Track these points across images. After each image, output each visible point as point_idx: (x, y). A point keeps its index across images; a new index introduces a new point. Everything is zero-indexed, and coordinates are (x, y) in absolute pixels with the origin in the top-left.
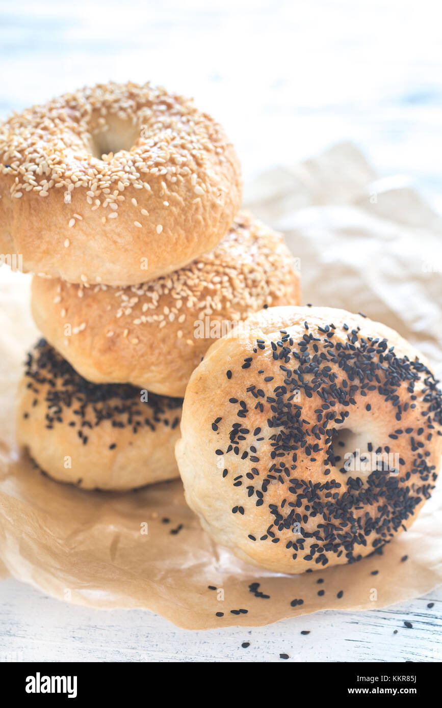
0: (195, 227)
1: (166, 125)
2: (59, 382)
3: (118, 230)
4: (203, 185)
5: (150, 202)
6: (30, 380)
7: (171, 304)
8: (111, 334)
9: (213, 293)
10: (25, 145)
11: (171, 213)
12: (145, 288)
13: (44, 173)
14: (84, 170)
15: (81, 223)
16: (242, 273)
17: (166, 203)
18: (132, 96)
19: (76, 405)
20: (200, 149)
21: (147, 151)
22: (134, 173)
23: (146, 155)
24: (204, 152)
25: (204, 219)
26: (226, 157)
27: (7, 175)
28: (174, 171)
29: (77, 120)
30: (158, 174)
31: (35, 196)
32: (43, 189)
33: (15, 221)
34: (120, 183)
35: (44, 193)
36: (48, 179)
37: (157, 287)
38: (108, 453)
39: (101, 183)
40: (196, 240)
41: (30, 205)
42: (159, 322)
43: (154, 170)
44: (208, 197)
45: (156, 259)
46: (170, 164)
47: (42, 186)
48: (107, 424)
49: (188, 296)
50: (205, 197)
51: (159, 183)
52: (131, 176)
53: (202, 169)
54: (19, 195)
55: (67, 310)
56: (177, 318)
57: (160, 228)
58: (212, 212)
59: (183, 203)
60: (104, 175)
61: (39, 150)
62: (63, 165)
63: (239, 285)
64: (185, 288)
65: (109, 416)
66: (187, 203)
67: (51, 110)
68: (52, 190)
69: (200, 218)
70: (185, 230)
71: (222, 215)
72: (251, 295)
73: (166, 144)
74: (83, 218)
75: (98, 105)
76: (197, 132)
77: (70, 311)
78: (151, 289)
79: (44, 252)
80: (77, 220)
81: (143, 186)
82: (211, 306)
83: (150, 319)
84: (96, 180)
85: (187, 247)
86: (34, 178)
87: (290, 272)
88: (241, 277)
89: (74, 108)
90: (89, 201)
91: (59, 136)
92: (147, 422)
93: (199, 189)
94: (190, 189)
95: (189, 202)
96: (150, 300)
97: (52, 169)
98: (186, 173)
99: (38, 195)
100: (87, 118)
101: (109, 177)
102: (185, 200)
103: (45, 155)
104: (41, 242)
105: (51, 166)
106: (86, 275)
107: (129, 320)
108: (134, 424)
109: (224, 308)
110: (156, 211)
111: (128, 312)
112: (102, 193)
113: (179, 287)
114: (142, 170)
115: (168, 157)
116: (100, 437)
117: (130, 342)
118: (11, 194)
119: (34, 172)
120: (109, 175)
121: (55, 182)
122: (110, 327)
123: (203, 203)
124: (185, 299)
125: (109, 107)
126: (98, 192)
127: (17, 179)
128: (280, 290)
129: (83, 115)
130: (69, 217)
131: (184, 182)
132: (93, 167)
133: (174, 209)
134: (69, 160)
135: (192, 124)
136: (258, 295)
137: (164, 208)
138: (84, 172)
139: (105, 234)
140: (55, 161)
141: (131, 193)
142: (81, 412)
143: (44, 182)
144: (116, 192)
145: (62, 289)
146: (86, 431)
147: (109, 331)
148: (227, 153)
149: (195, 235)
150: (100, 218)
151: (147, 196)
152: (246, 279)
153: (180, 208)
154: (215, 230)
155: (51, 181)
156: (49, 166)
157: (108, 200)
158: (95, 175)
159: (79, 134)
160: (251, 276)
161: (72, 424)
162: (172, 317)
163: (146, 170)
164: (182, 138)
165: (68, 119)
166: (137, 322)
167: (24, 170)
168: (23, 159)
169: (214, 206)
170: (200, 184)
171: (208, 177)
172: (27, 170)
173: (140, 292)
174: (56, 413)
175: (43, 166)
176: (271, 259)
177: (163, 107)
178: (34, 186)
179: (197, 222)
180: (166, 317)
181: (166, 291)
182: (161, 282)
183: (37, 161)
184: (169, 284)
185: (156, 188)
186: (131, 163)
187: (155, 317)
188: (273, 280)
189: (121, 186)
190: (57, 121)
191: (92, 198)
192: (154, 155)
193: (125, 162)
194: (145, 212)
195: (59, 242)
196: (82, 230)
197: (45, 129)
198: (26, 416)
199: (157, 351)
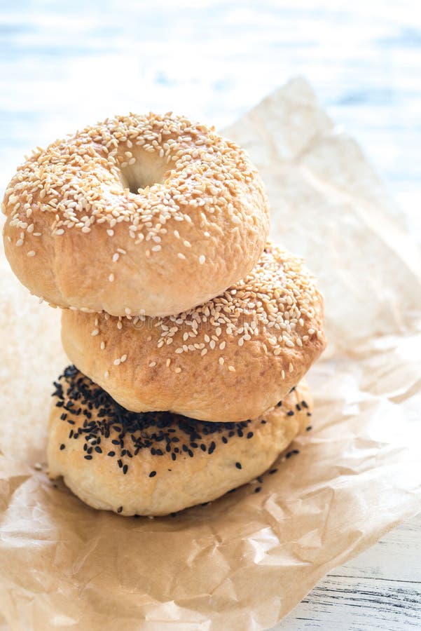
0: (234, 256)
1: (194, 156)
2: (95, 412)
3: (162, 263)
4: (239, 214)
5: (191, 234)
6: (63, 411)
7: (211, 333)
8: (153, 364)
9: (250, 319)
10: (60, 182)
11: (212, 243)
12: (184, 317)
13: (84, 209)
14: (123, 204)
15: (124, 257)
16: (274, 298)
17: (207, 234)
18: (155, 128)
19: (114, 435)
20: (231, 179)
21: (181, 184)
22: (174, 206)
23: (181, 188)
24: (235, 181)
25: (242, 247)
26: (254, 185)
27: (45, 212)
28: (212, 202)
29: (105, 155)
30: (196, 205)
31: (77, 233)
32: (85, 225)
33: (57, 258)
34: (161, 216)
35: (86, 229)
36: (89, 215)
37: (195, 316)
38: (148, 481)
39: (142, 217)
40: (235, 268)
41: (72, 241)
42: (201, 350)
43: (193, 202)
44: (244, 225)
45: (199, 290)
46: (206, 195)
47: (84, 222)
48: (146, 452)
49: (226, 322)
50: (242, 226)
51: (198, 214)
52: (172, 210)
53: (236, 199)
54: (61, 232)
55: (106, 343)
56: (217, 345)
57: (202, 259)
58: (249, 240)
59: (223, 234)
60: (144, 209)
61: (76, 187)
62: (102, 201)
63: (273, 309)
64: (223, 315)
65: (148, 444)
66: (226, 232)
67: (78, 145)
68: (93, 226)
69: (238, 246)
70: (225, 259)
71: (257, 242)
72: (284, 318)
73: (200, 175)
74: (127, 252)
75: (124, 138)
76: (226, 161)
77: (109, 343)
78: (189, 318)
79: (89, 288)
80: (120, 254)
81: (184, 218)
82: (249, 331)
83: (191, 348)
84: (137, 215)
85: (228, 275)
86: (75, 215)
87: (317, 293)
88: (274, 301)
89: (99, 142)
90: (133, 236)
91: (92, 172)
92: (185, 448)
93: (236, 219)
94: (227, 218)
95: (228, 232)
96: (190, 329)
97: (91, 205)
98: (222, 203)
99: (81, 231)
100: (115, 152)
101: (149, 211)
102: (224, 229)
103: (83, 192)
104: (86, 278)
105: (91, 202)
106: (130, 308)
107: (171, 350)
108: (172, 451)
109: (261, 333)
110: (198, 242)
111: (169, 341)
112: (144, 227)
113: (217, 315)
114: (181, 203)
115: (205, 187)
116: (140, 465)
117: (173, 371)
118: (51, 232)
119: (74, 208)
120: (150, 209)
121: (96, 218)
122: (153, 357)
123: (240, 232)
124: (224, 326)
125: (134, 140)
126: (141, 226)
127: (57, 216)
128: (310, 312)
129: (110, 149)
130: (113, 251)
131: (221, 212)
132: (132, 201)
133: (214, 239)
134: (106, 195)
135: (219, 153)
136: (291, 318)
137: (205, 238)
138: (123, 206)
139: (149, 266)
140: (94, 197)
141: (173, 225)
142: (120, 442)
143: (85, 218)
144: (158, 226)
145: (100, 322)
146: (126, 460)
147: (150, 362)
148: (254, 181)
149: (235, 264)
150: (144, 251)
151: (188, 228)
152: (278, 303)
153: (220, 238)
154: (252, 257)
155: (92, 217)
156: (88, 202)
157: (151, 233)
158: (136, 209)
159: (109, 168)
160: (283, 299)
161: (112, 454)
162: (212, 345)
163: (185, 202)
164: (213, 168)
165: (96, 154)
166: (179, 351)
167: (64, 207)
168: (60, 196)
169: (250, 234)
170: (236, 213)
171: (243, 205)
172: (66, 207)
173: (179, 322)
174: (93, 443)
175: (82, 202)
176: (299, 282)
177: (189, 139)
178: (76, 223)
179: (236, 251)
180: (207, 345)
181: (205, 320)
182: (199, 310)
183: (76, 197)
184: (207, 312)
185: (196, 218)
186: (169, 196)
187: (197, 346)
188: (303, 302)
189: (163, 219)
190: (86, 156)
191: (134, 232)
192: (190, 187)
193: (163, 194)
194: (187, 243)
195: (104, 276)
196: (126, 264)
197: (75, 165)
198: (63, 447)
199: (200, 379)
